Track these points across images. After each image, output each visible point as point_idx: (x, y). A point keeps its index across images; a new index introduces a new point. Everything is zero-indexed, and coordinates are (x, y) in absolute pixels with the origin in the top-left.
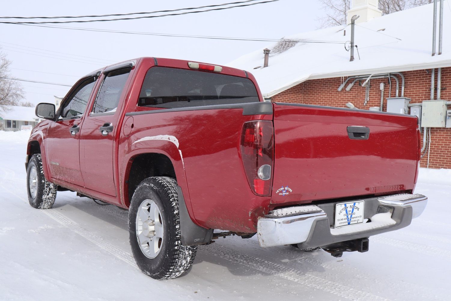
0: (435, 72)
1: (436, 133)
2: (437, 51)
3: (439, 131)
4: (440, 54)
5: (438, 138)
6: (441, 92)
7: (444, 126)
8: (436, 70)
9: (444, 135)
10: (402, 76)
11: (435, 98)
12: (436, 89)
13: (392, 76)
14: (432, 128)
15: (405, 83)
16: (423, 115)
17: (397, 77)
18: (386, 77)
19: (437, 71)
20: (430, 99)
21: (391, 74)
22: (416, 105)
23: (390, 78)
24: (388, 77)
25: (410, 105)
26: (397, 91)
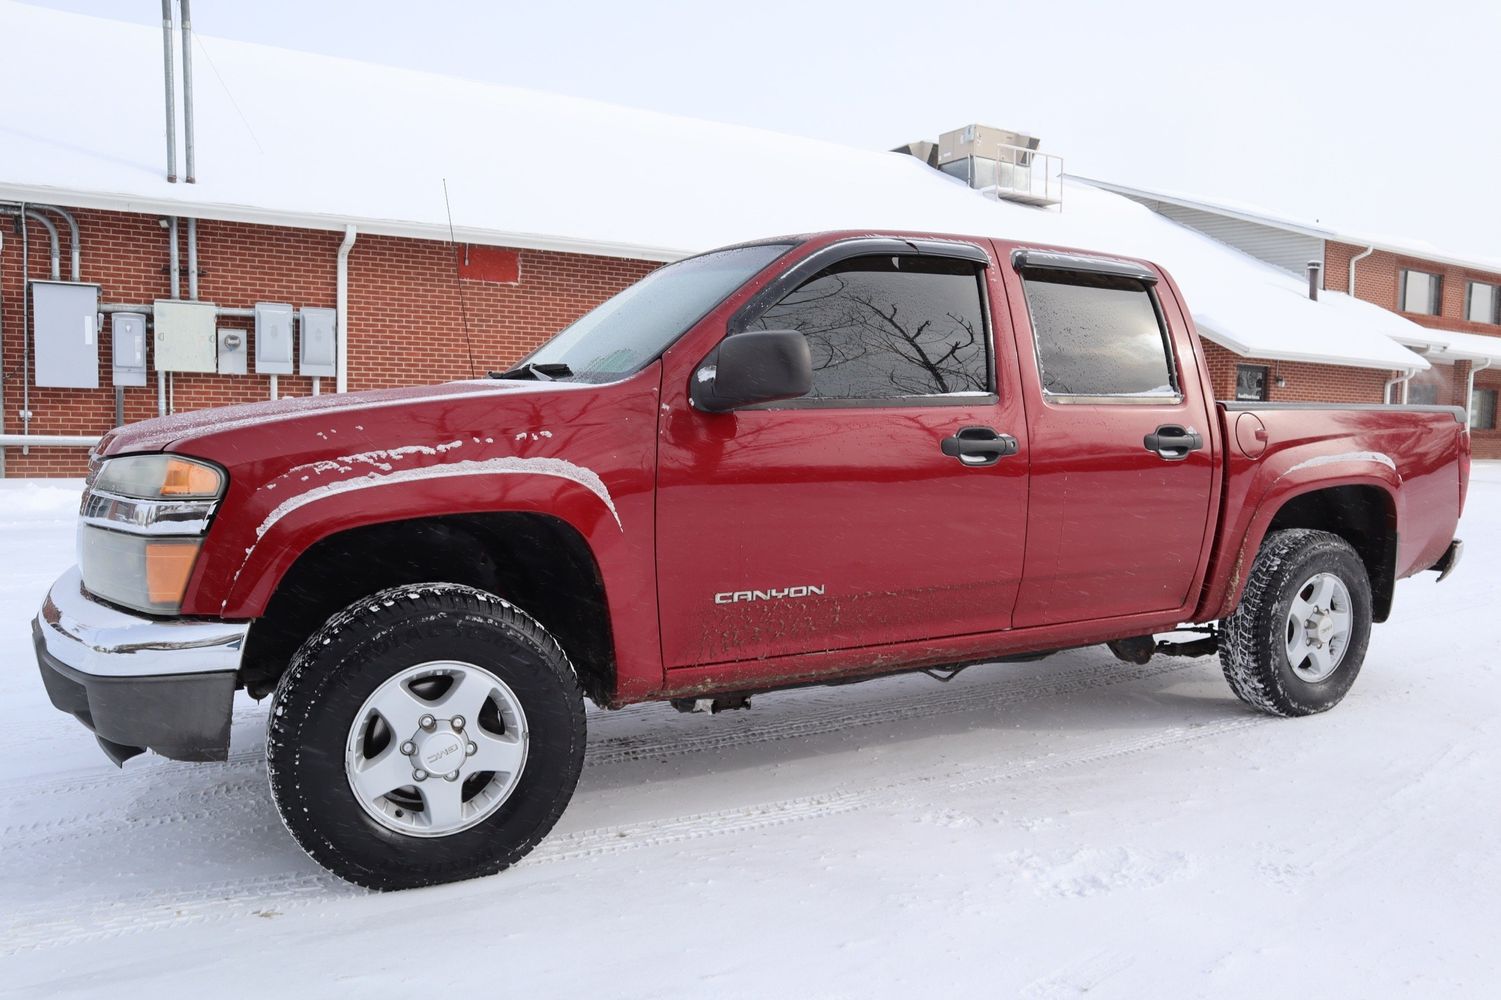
0: (179, 225)
1: (187, 387)
2: (181, 171)
3: (195, 381)
4: (190, 180)
5: (193, 399)
6: (199, 281)
7: (214, 370)
8: (183, 223)
9: (209, 393)
10: (71, 220)
11: (185, 296)
12: (184, 273)
13: (29, 214)
14: (176, 374)
15: (81, 242)
16: (159, 338)
17: (52, 220)
18: (9, 212)
19: (186, 226)
20: (169, 297)
21: (28, 207)
22: (124, 309)
23: (27, 217)
24: (16, 213)
25: (108, 307)
26: (56, 262)
